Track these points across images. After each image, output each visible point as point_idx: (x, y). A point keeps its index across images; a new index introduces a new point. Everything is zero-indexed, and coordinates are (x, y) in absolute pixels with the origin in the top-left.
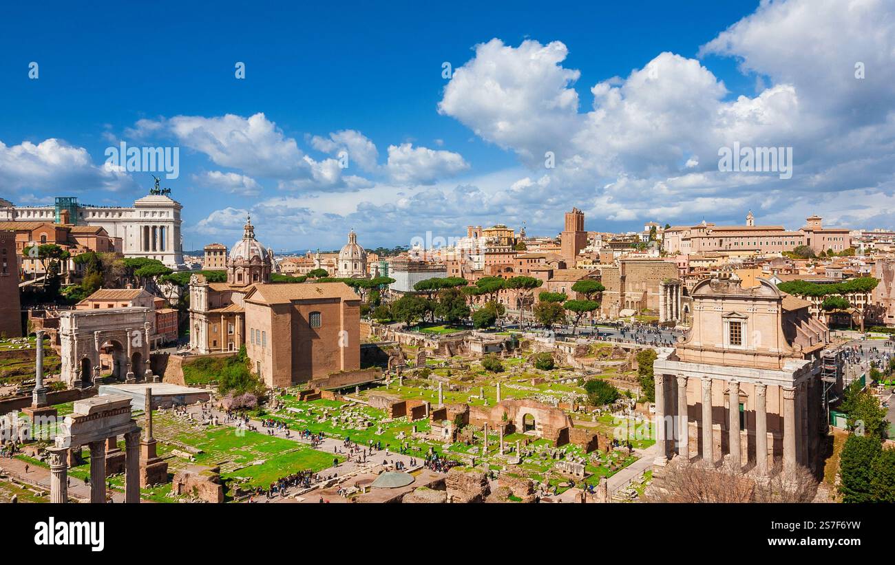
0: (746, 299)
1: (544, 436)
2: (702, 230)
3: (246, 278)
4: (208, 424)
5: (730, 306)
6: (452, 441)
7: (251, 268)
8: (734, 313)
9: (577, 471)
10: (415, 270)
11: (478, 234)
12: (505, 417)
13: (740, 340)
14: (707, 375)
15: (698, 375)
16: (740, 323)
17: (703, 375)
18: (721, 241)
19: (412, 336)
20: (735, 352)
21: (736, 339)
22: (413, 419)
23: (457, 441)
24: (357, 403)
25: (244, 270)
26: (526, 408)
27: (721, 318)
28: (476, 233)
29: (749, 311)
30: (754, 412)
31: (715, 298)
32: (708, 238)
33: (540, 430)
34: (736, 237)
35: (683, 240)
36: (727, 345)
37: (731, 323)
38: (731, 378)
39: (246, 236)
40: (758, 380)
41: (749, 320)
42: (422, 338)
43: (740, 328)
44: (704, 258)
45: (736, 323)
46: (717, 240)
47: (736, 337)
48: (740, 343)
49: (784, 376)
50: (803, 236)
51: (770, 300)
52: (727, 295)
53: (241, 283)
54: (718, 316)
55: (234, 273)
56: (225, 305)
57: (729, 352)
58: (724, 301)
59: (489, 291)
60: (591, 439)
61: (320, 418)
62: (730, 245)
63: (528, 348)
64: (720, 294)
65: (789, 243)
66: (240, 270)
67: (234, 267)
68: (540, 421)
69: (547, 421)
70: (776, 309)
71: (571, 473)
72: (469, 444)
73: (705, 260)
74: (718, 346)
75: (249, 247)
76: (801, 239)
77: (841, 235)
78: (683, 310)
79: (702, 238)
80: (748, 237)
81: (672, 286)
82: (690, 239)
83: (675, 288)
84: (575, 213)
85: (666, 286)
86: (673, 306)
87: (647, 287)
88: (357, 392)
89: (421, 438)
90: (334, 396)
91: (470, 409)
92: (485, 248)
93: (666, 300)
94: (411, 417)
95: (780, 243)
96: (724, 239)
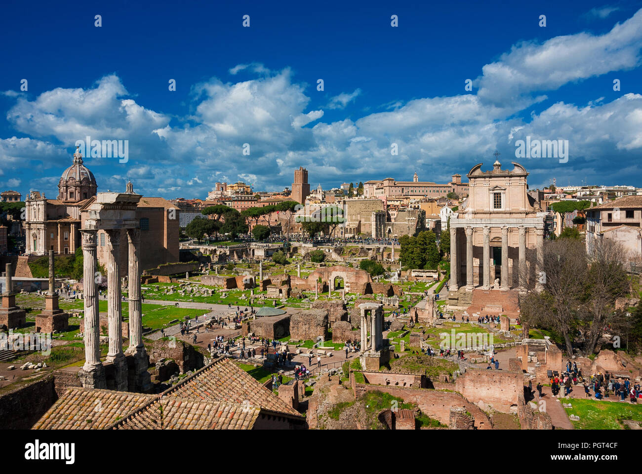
0: (505, 177)
1: (351, 291)
2: (391, 181)
3: (78, 196)
4: (74, 298)
5: (494, 182)
6: (287, 297)
7: (81, 187)
8: (497, 187)
9: (393, 303)
10: (183, 210)
11: (224, 188)
12: (320, 280)
13: (500, 205)
14: (487, 225)
15: (481, 226)
16: (501, 193)
17: (485, 225)
18: (403, 189)
19: (205, 247)
20: (498, 213)
21: (498, 205)
22: (245, 289)
23: (290, 297)
24: (191, 283)
25: (76, 189)
26: (337, 272)
27: (488, 191)
28: (222, 188)
29: (507, 185)
30: (518, 248)
31: (485, 177)
32: (395, 187)
33: (348, 287)
34: (412, 187)
35: (377, 189)
36: (492, 209)
37: (495, 194)
38: (504, 225)
39: (76, 162)
40: (521, 225)
41: (507, 191)
42: (213, 248)
43: (500, 197)
44: (395, 199)
45: (497, 194)
46: (400, 189)
47: (497, 203)
48: (500, 207)
49: (538, 221)
50: (451, 187)
51: (520, 176)
52: (493, 175)
53: (73, 200)
54: (486, 190)
55: (67, 191)
56: (60, 217)
57: (494, 213)
58: (490, 179)
59: (265, 212)
60: (389, 288)
61: (167, 292)
62: (408, 192)
63: (297, 252)
64: (488, 175)
65: (443, 191)
66: (73, 189)
67: (67, 187)
68: (348, 281)
69: (353, 280)
70: (524, 182)
71: (389, 305)
72: (300, 297)
74: (486, 210)
75: (80, 171)
76: (449, 189)
78: (387, 231)
79: (391, 187)
80: (419, 187)
81: (380, 215)
82: (382, 188)
83: (382, 217)
84: (302, 171)
85: (376, 215)
86: (381, 229)
87: (361, 217)
88: (187, 276)
89: (260, 297)
90: (171, 279)
91: (291, 278)
92: (234, 196)
93: (376, 225)
94: (244, 287)
95: (438, 191)
96: (405, 188)
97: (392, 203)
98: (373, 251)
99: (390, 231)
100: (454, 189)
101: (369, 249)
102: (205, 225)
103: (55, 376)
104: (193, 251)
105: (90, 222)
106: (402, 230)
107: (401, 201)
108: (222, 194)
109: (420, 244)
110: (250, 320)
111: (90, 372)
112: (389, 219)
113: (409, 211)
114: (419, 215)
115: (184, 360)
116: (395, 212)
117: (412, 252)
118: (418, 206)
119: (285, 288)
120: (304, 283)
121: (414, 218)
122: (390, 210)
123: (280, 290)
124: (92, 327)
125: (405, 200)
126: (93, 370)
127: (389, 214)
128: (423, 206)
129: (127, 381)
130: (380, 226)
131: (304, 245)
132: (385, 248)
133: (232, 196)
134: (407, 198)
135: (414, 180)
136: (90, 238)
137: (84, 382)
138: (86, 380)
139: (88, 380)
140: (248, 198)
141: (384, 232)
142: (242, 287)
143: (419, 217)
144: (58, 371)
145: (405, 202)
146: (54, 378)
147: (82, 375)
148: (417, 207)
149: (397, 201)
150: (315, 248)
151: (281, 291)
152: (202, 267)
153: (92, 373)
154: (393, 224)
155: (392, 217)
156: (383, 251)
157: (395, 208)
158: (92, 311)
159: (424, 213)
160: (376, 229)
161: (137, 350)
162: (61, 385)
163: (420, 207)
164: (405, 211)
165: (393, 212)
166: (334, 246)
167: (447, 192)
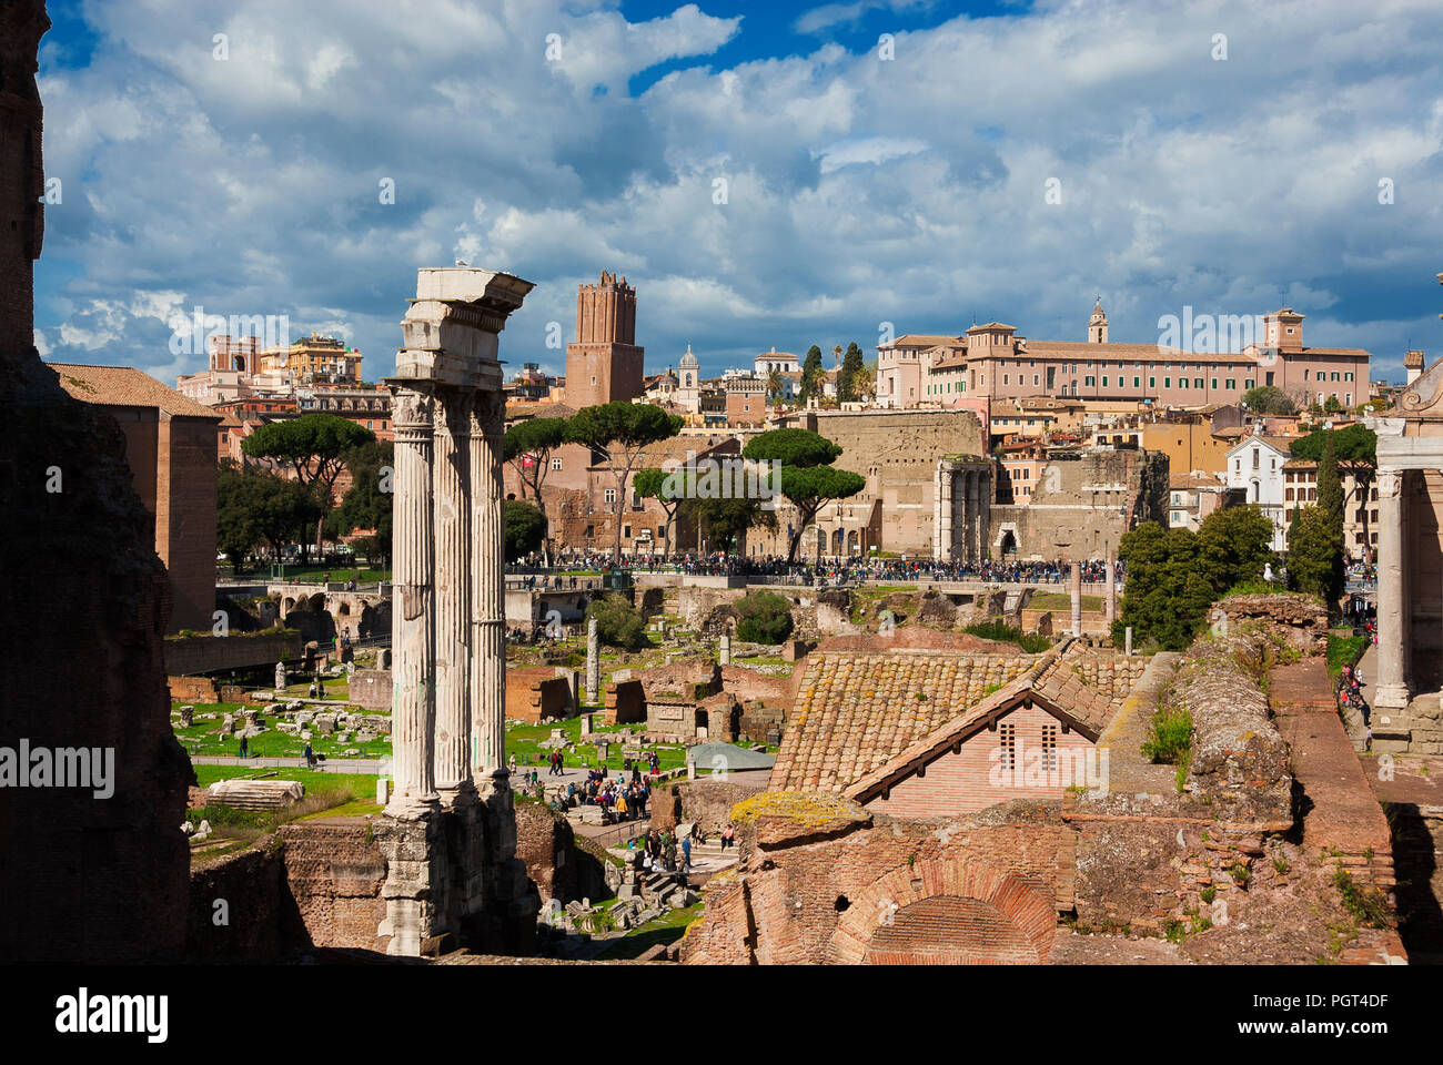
2: (1001, 338)
18: (1051, 371)
28: (242, 360)
32: (1019, 361)
34: (1089, 362)
35: (934, 371)
44: (1018, 414)
46: (1040, 369)
50: (1257, 364)
62: (1074, 383)
63: (661, 611)
65: (1221, 384)
73: (1023, 418)
76: (1250, 374)
77: (1348, 367)
78: (998, 543)
79: (1003, 360)
80: (1120, 363)
81: (970, 475)
82: (962, 368)
83: (975, 482)
84: (610, 288)
85: (955, 474)
86: (970, 533)
87: (881, 485)
88: (279, 680)
89: (624, 741)
90: (217, 689)
91: (724, 675)
92: (308, 394)
93: (954, 514)
94: (539, 710)
95: (1200, 383)
96: (1059, 367)
97: (1011, 427)
98: (980, 605)
99: (1009, 541)
100: (1270, 376)
101: (959, 600)
102: (267, 496)
103: (289, 841)
104: (242, 596)
105: (415, 356)
106: (1064, 537)
107: (1046, 420)
108: (241, 386)
109: (1214, 557)
110: (677, 781)
111: (417, 820)
112: (1005, 495)
113: (1098, 458)
114: (1143, 472)
115: (554, 863)
116: (1030, 465)
117: (1178, 590)
118: (1135, 438)
119: (718, 707)
120: (777, 694)
121: (1117, 487)
122: (1009, 455)
123: (697, 712)
124: (422, 682)
125: (1064, 417)
126: (426, 814)
127: (1003, 476)
128: (1151, 439)
129: (481, 875)
130: (970, 521)
131: (689, 580)
132: (1029, 592)
133: (300, 393)
134: (1072, 410)
135: (1093, 337)
136: (421, 407)
137: (393, 854)
138: (400, 849)
139: (410, 846)
140: (370, 404)
141: (984, 548)
142: (533, 710)
143: (1144, 479)
144: (295, 827)
145: (1067, 424)
146: (283, 849)
147: (388, 833)
148: (1126, 439)
149: (1031, 420)
150: (740, 593)
151: (702, 719)
152: (312, 652)
153: (423, 825)
154: (1025, 512)
155: (1015, 484)
156: (1021, 605)
157: (1027, 447)
158: (421, 632)
159: (1160, 465)
160: (953, 532)
161: (494, 785)
162: (308, 868)
163: (1140, 444)
164: (1078, 458)
165: (1021, 465)
166: (816, 587)
167: (1240, 385)
